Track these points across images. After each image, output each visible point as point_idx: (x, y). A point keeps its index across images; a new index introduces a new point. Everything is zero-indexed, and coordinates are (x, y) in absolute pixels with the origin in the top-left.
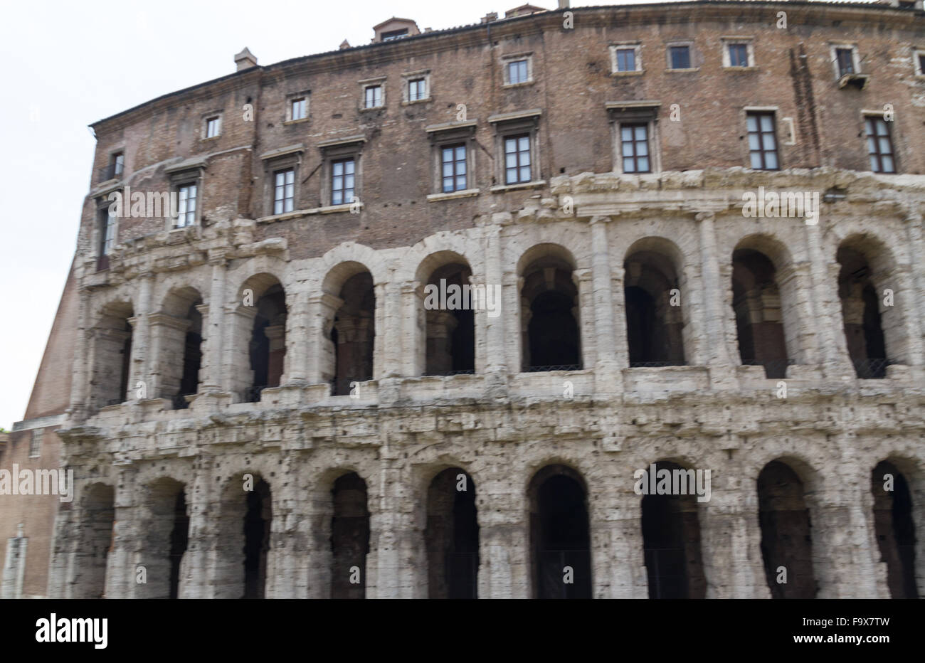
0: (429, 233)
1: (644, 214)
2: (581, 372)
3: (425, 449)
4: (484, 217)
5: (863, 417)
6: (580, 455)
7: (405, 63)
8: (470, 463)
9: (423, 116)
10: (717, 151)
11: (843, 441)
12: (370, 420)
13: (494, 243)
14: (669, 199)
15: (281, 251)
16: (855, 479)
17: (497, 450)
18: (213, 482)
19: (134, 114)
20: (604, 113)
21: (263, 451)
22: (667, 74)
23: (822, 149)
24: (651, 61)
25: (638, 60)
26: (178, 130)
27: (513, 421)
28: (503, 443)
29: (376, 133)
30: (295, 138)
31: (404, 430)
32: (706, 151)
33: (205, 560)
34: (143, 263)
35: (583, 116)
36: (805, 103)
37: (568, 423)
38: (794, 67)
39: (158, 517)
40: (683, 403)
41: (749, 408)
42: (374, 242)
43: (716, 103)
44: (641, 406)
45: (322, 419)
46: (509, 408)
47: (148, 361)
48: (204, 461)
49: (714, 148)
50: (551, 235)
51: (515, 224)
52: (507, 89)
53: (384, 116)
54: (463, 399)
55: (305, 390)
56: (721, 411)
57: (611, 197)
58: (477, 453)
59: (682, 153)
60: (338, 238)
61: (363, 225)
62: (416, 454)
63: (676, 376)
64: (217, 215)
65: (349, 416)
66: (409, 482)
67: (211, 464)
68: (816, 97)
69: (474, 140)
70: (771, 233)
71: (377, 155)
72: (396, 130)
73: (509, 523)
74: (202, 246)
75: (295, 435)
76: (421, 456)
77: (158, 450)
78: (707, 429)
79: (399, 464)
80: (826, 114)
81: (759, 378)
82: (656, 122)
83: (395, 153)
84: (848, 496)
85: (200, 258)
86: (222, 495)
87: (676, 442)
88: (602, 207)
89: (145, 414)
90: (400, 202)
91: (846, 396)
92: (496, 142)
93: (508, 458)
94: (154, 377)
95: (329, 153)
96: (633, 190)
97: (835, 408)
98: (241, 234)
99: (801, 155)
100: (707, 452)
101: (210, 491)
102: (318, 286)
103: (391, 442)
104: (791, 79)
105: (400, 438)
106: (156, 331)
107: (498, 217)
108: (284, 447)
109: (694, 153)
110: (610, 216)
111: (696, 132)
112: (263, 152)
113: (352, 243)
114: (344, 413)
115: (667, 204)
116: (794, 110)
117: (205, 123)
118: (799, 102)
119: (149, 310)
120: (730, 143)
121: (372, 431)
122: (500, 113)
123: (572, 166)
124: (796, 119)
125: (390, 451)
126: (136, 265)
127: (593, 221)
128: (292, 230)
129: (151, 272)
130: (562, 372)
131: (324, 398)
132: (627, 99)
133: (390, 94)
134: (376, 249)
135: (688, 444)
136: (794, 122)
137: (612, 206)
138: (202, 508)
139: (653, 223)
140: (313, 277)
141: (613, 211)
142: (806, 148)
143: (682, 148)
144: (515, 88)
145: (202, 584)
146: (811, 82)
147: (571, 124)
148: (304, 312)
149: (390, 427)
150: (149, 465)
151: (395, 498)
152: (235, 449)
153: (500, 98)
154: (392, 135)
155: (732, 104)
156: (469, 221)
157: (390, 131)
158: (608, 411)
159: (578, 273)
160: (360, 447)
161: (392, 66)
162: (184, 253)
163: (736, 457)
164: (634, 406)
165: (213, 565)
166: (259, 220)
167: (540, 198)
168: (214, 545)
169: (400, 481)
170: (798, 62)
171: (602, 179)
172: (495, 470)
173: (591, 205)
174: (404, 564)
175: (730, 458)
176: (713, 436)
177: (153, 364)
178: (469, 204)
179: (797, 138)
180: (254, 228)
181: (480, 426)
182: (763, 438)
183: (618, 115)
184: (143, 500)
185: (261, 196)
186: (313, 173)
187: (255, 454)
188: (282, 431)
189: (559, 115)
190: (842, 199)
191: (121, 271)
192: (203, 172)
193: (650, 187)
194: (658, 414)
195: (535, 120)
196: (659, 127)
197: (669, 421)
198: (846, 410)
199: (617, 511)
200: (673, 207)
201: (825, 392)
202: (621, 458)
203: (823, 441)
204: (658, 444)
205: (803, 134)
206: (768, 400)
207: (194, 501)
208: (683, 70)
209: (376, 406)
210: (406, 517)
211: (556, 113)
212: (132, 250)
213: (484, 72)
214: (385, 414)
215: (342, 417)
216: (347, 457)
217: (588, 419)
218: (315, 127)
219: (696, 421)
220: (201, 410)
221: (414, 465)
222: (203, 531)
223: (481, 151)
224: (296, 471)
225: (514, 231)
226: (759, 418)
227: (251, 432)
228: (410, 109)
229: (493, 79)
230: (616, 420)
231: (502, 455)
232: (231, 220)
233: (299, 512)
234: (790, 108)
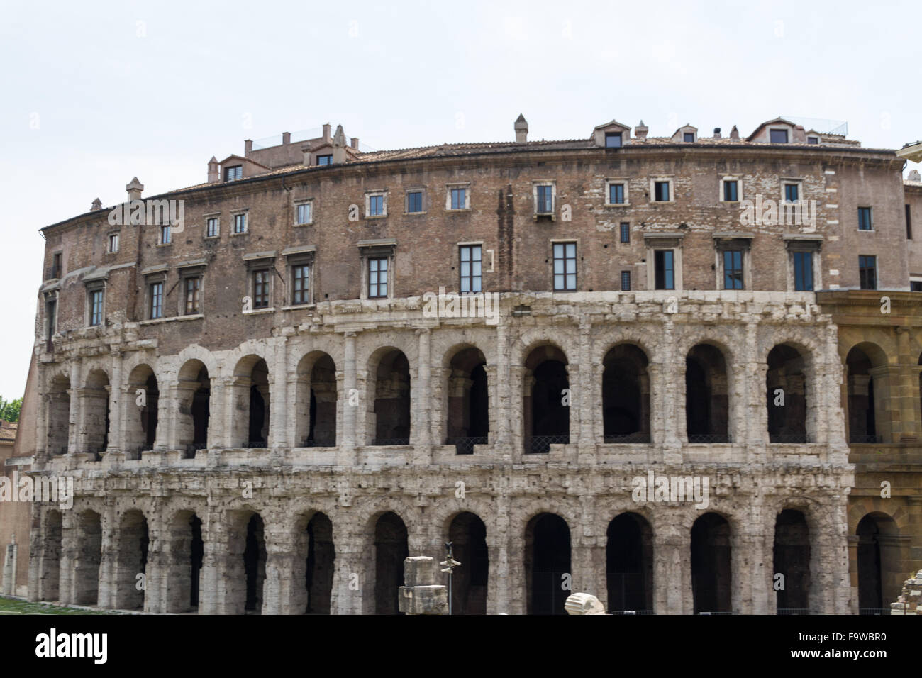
0: (243, 340)
1: (380, 329)
2: (333, 448)
3: (234, 500)
4: (277, 329)
5: (515, 485)
6: (327, 508)
7: (232, 201)
8: (260, 510)
9: (243, 246)
10: (434, 280)
11: (499, 501)
12: (201, 479)
13: (281, 351)
14: (397, 318)
15: (153, 349)
16: (504, 529)
17: (276, 503)
18: (116, 515)
19: (66, 225)
20: (357, 250)
21: (143, 496)
22: (404, 216)
23: (514, 275)
24: (394, 205)
25: (385, 205)
26: (93, 242)
27: (284, 483)
28: (279, 498)
29: (213, 258)
30: (163, 259)
31: (220, 487)
32: (426, 280)
33: (111, 568)
34: (73, 350)
35: (343, 253)
36: (506, 236)
37: (317, 487)
38: (501, 206)
39: (89, 536)
40: (390, 474)
41: (435, 477)
42: (209, 345)
43: (438, 240)
44: (363, 475)
45: (173, 477)
46: (281, 474)
47: (79, 423)
48: (109, 500)
49: (432, 277)
50: (320, 345)
51: (297, 335)
52: (296, 228)
53: (219, 244)
54: (253, 468)
55: (166, 454)
56: (416, 480)
57: (358, 318)
58: (265, 504)
59: (409, 282)
60: (188, 340)
61: (204, 331)
62: (229, 503)
63: (393, 452)
64: (115, 318)
65: (188, 475)
66: (225, 522)
67: (114, 503)
68: (515, 230)
69: (274, 268)
70: (473, 342)
71: (213, 275)
72: (226, 256)
73: (282, 552)
74: (106, 341)
75: (158, 487)
76: (232, 504)
77: (83, 490)
78: (406, 492)
79: (219, 509)
80: (522, 245)
81: (450, 455)
82: (392, 257)
83: (225, 275)
84: (499, 541)
85: (106, 349)
86: (121, 524)
87: (389, 500)
88: (350, 325)
89: (77, 463)
90: (226, 314)
91: (503, 469)
92: (287, 270)
93: (283, 509)
94: (82, 436)
95: (184, 273)
96: (373, 312)
97: (494, 477)
98: (129, 334)
99: (497, 280)
100: (409, 507)
101: (113, 521)
102: (176, 376)
103: (213, 495)
104: (497, 216)
105: (217, 492)
106: (83, 401)
107: (285, 331)
108: (152, 495)
109: (418, 281)
110: (356, 332)
111: (421, 265)
112: (144, 267)
113: (196, 345)
114: (185, 473)
115: (395, 323)
116: (496, 243)
117: (109, 240)
118: (500, 236)
119: (79, 386)
120: (444, 273)
121: (202, 486)
122: (291, 246)
123: (333, 293)
124: (497, 251)
125: (212, 500)
126: (69, 351)
127: (345, 336)
128: (161, 332)
129: (78, 356)
130: (320, 448)
131: (178, 461)
132: (375, 238)
133: (223, 226)
134: (210, 351)
135: (396, 502)
136: (495, 253)
137: (358, 325)
138: (108, 533)
139: (389, 336)
140: (173, 369)
141: (359, 329)
142: (502, 274)
143: (409, 278)
144: (301, 227)
145: (110, 583)
146: (512, 218)
147: (335, 259)
148: (166, 397)
149: (212, 484)
150: (80, 500)
151: (215, 533)
152: (127, 493)
153: (291, 235)
154: (223, 260)
155: (449, 241)
156: (268, 332)
157: (222, 257)
158: (343, 478)
159: (337, 374)
160: (195, 497)
161: (224, 203)
162: (96, 345)
163: (427, 512)
164: (359, 475)
165: (116, 571)
166: (141, 323)
167: (313, 317)
168: (117, 558)
169: (220, 521)
170: (505, 201)
171: (350, 305)
172: (274, 516)
173: (343, 323)
174: (220, 577)
175: (423, 512)
176: (411, 497)
177: (82, 426)
178: (269, 319)
179: (495, 267)
180: (138, 329)
181: (264, 486)
182: (447, 499)
183: (367, 252)
184: (78, 524)
185: (143, 303)
186: (173, 288)
187: (138, 497)
188: (151, 483)
189: (328, 251)
190: (529, 314)
191: (61, 353)
192: (105, 283)
193: (384, 310)
194: (374, 481)
195: (312, 255)
196: (395, 262)
197: (381, 486)
198: (503, 480)
199: (347, 547)
200: (400, 325)
201: (485, 467)
202: (352, 511)
203: (489, 501)
204: (377, 501)
205: (501, 263)
206: (448, 472)
207: (104, 528)
208: (415, 213)
209: (204, 469)
210: (223, 545)
211: (325, 249)
212: (66, 339)
213: (282, 212)
214: (209, 475)
215: (184, 476)
216: (189, 503)
217: (330, 483)
218: (176, 251)
219: (399, 486)
220: (107, 464)
221: (228, 511)
222: (110, 548)
223: (277, 277)
224: (160, 511)
225: (297, 341)
226: (441, 485)
227: (134, 483)
228: (235, 239)
229: (288, 218)
230: (348, 484)
231: (279, 506)
232: (123, 323)
233: (162, 539)
234: (493, 242)
